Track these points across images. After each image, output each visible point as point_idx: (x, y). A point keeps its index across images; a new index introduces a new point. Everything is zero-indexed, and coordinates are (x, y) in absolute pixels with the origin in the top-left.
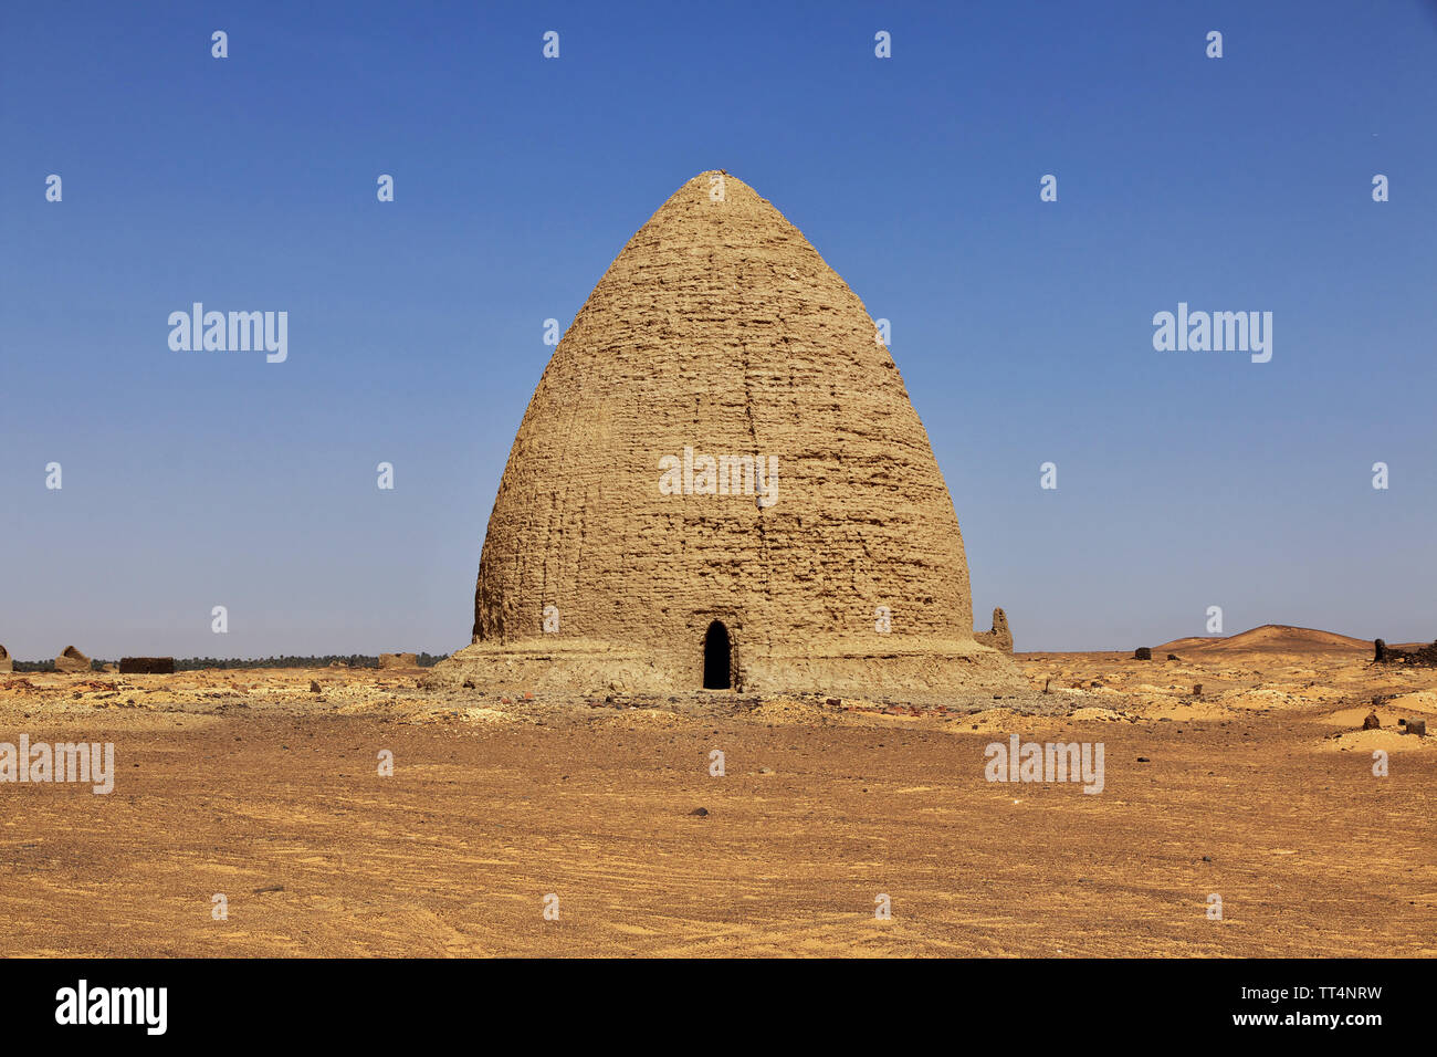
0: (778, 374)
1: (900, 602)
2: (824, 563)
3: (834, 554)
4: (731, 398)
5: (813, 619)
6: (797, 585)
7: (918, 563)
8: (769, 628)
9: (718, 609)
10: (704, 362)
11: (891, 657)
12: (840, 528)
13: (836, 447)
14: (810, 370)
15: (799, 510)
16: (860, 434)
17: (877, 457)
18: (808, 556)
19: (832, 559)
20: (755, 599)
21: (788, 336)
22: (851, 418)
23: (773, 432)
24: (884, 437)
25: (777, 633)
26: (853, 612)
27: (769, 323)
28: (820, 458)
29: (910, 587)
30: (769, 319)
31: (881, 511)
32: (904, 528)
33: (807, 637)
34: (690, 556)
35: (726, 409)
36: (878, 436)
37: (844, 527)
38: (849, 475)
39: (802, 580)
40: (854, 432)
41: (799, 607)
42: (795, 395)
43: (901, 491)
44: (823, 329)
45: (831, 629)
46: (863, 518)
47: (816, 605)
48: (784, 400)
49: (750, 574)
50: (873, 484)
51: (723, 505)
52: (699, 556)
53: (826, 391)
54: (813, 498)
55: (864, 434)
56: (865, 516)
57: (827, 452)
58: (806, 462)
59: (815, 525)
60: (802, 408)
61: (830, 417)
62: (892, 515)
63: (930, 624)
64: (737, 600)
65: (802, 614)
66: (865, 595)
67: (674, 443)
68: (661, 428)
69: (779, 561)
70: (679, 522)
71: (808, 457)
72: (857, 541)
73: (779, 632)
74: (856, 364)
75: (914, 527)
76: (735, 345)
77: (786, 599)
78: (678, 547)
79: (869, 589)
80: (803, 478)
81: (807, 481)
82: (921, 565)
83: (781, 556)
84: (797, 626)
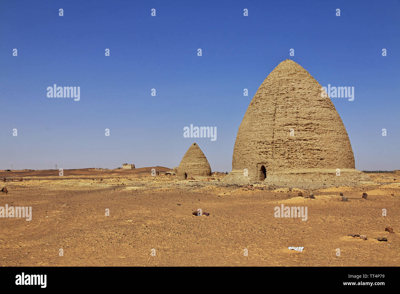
0: (283, 106)
1: (311, 160)
2: (289, 151)
3: (292, 148)
4: (271, 113)
5: (285, 164)
6: (281, 156)
7: (318, 150)
8: (273, 167)
9: (263, 163)
10: (267, 105)
11: (304, 174)
12: (294, 142)
13: (296, 122)
14: (292, 104)
15: (283, 138)
16: (304, 118)
17: (308, 124)
18: (284, 149)
19: (291, 150)
20: (270, 160)
21: (288, 96)
22: (301, 115)
23: (279, 120)
24: (312, 118)
25: (275, 168)
26: (296, 162)
27: (284, 94)
28: (291, 125)
29: (315, 156)
30: (284, 93)
31: (307, 137)
32: (314, 141)
33: (283, 169)
34: (257, 150)
35: (269, 115)
36: (310, 118)
37: (295, 142)
38: (299, 129)
39: (283, 155)
40: (302, 118)
41: (281, 162)
42: (286, 111)
43: (315, 132)
44: (298, 94)
45: (290, 167)
46: (301, 139)
47: (286, 161)
48: (283, 112)
49: (270, 154)
50: (306, 131)
51: (265, 138)
52: (259, 150)
53: (295, 109)
54: (287, 135)
55: (305, 118)
56: (302, 139)
57: (293, 124)
58: (286, 126)
59: (287, 142)
60: (288, 113)
61: (295, 115)
62: (311, 138)
63: (323, 165)
64: (266, 160)
65: (282, 163)
66: (299, 158)
67: (257, 124)
68: (256, 121)
69: (277, 151)
70: (256, 143)
71: (288, 125)
72: (299, 145)
73: (276, 168)
74: (307, 101)
75: (317, 141)
76: (275, 100)
77: (277, 160)
78: (255, 148)
79: (301, 157)
80: (285, 130)
81: (286, 131)
82: (319, 150)
83: (277, 150)
84: (281, 166)
